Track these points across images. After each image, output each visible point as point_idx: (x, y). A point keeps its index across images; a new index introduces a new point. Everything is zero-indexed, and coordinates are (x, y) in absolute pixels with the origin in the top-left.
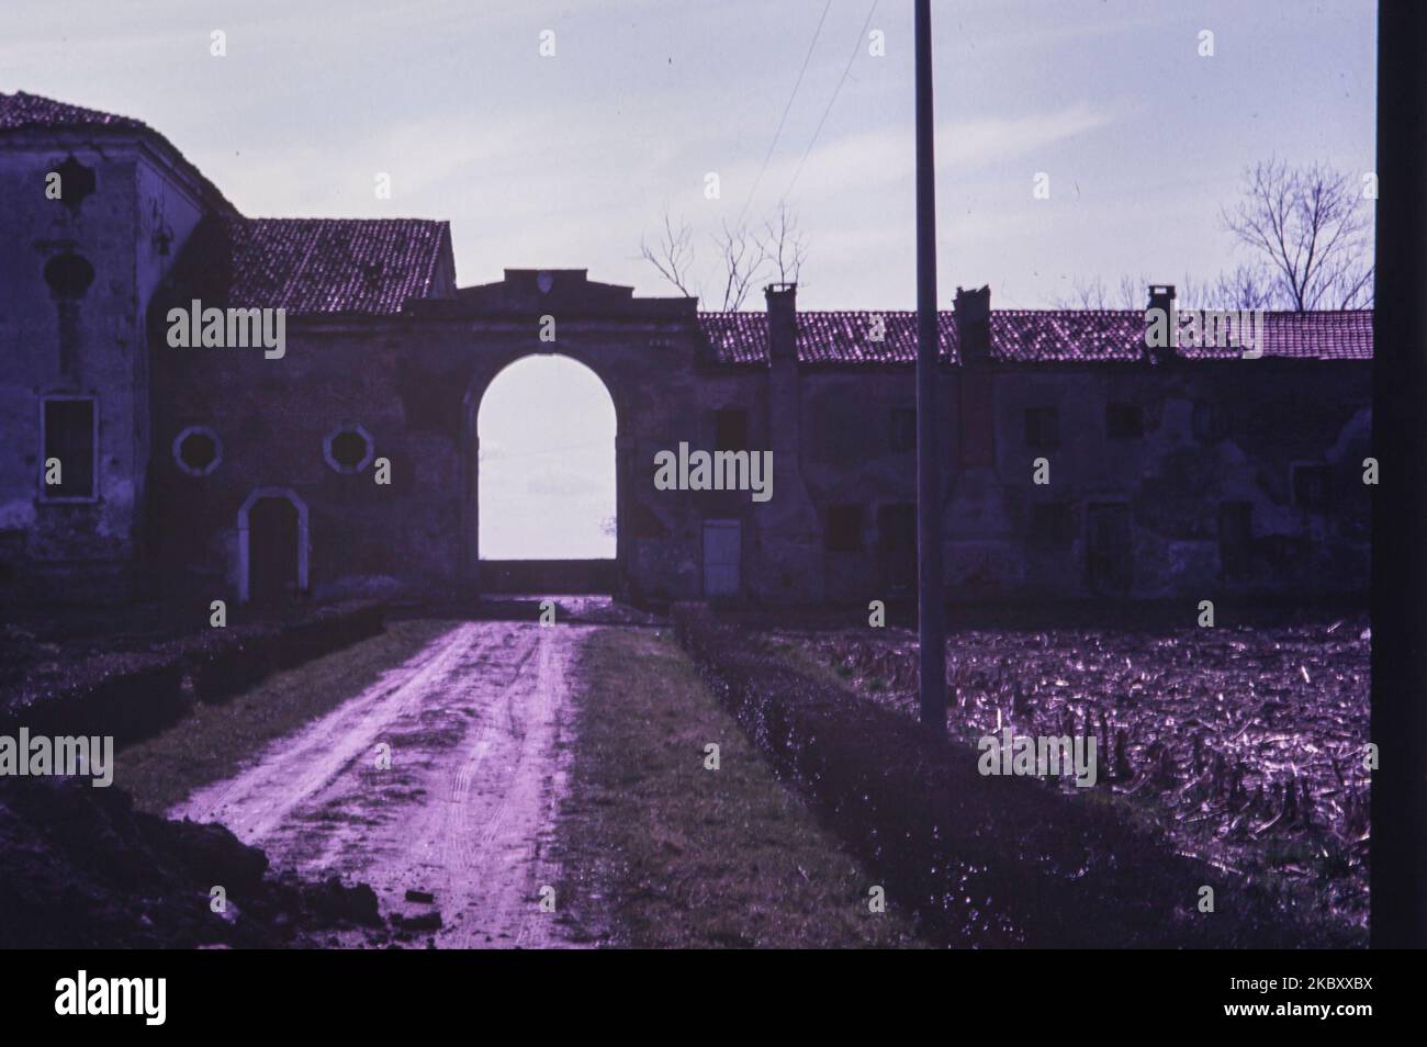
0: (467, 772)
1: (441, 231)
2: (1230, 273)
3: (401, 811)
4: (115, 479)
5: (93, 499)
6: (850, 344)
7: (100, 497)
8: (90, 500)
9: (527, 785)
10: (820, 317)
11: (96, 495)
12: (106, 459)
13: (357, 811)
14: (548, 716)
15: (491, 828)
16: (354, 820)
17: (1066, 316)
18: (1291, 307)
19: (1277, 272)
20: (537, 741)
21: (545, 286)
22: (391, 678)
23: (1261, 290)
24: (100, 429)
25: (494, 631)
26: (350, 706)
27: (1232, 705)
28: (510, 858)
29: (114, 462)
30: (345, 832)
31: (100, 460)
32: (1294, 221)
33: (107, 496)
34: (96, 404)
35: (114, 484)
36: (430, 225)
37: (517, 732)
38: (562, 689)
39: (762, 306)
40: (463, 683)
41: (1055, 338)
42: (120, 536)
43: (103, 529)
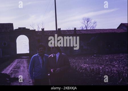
0: (21, 70)
1: (12, 24)
2: (81, 26)
3: (17, 73)
6: (49, 33)
9: (26, 71)
10: (46, 31)
13: (14, 73)
14: (26, 66)
15: (25, 74)
16: (14, 74)
17: (67, 30)
18: (86, 29)
19: (85, 26)
20: (26, 68)
21: (22, 29)
22: (12, 64)
23: (83, 28)
25: (19, 60)
26: (9, 66)
27: (82, 62)
28: (27, 76)
30: (13, 75)
32: (86, 21)
36: (11, 24)
37: (24, 67)
38: (27, 64)
39: (41, 30)
40: (18, 64)
41: (66, 32)
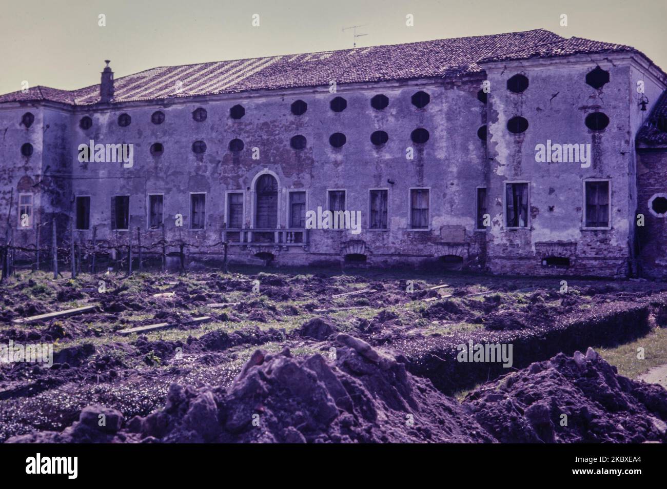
4: (619, 219)
5: (609, 228)
7: (612, 228)
8: (606, 228)
11: (610, 226)
12: (615, 209)
24: (612, 195)
29: (619, 211)
31: (612, 210)
33: (615, 227)
34: (610, 183)
35: (619, 221)
42: (622, 246)
43: (613, 243)
